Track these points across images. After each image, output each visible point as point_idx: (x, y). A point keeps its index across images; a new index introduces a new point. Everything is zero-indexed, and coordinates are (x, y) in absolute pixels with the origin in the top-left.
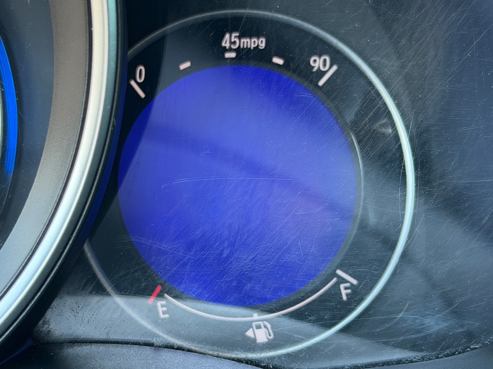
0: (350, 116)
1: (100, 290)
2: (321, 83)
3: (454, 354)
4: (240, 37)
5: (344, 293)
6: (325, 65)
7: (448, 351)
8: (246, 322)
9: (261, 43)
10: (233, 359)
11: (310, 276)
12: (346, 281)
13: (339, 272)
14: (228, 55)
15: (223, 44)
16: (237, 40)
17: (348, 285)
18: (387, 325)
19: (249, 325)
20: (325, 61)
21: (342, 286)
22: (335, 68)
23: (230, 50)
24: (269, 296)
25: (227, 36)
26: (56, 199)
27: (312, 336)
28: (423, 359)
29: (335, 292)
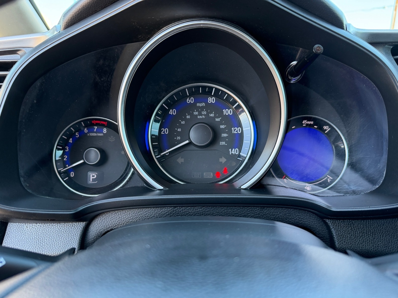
0: (332, 140)
1: (273, 176)
2: (326, 132)
3: (357, 195)
4: (307, 121)
5: (329, 181)
6: (327, 128)
7: (356, 194)
8: (305, 185)
9: (312, 123)
10: (310, 194)
11: (323, 175)
12: (329, 178)
13: (327, 176)
14: (304, 125)
15: (303, 123)
16: (306, 122)
17: (330, 179)
18: (341, 187)
19: (305, 186)
20: (327, 127)
21: (328, 179)
22: (329, 129)
23: (304, 124)
24: (313, 179)
25: (304, 121)
26: (270, 154)
27: (321, 190)
28: (344, 196)
29: (327, 180)
